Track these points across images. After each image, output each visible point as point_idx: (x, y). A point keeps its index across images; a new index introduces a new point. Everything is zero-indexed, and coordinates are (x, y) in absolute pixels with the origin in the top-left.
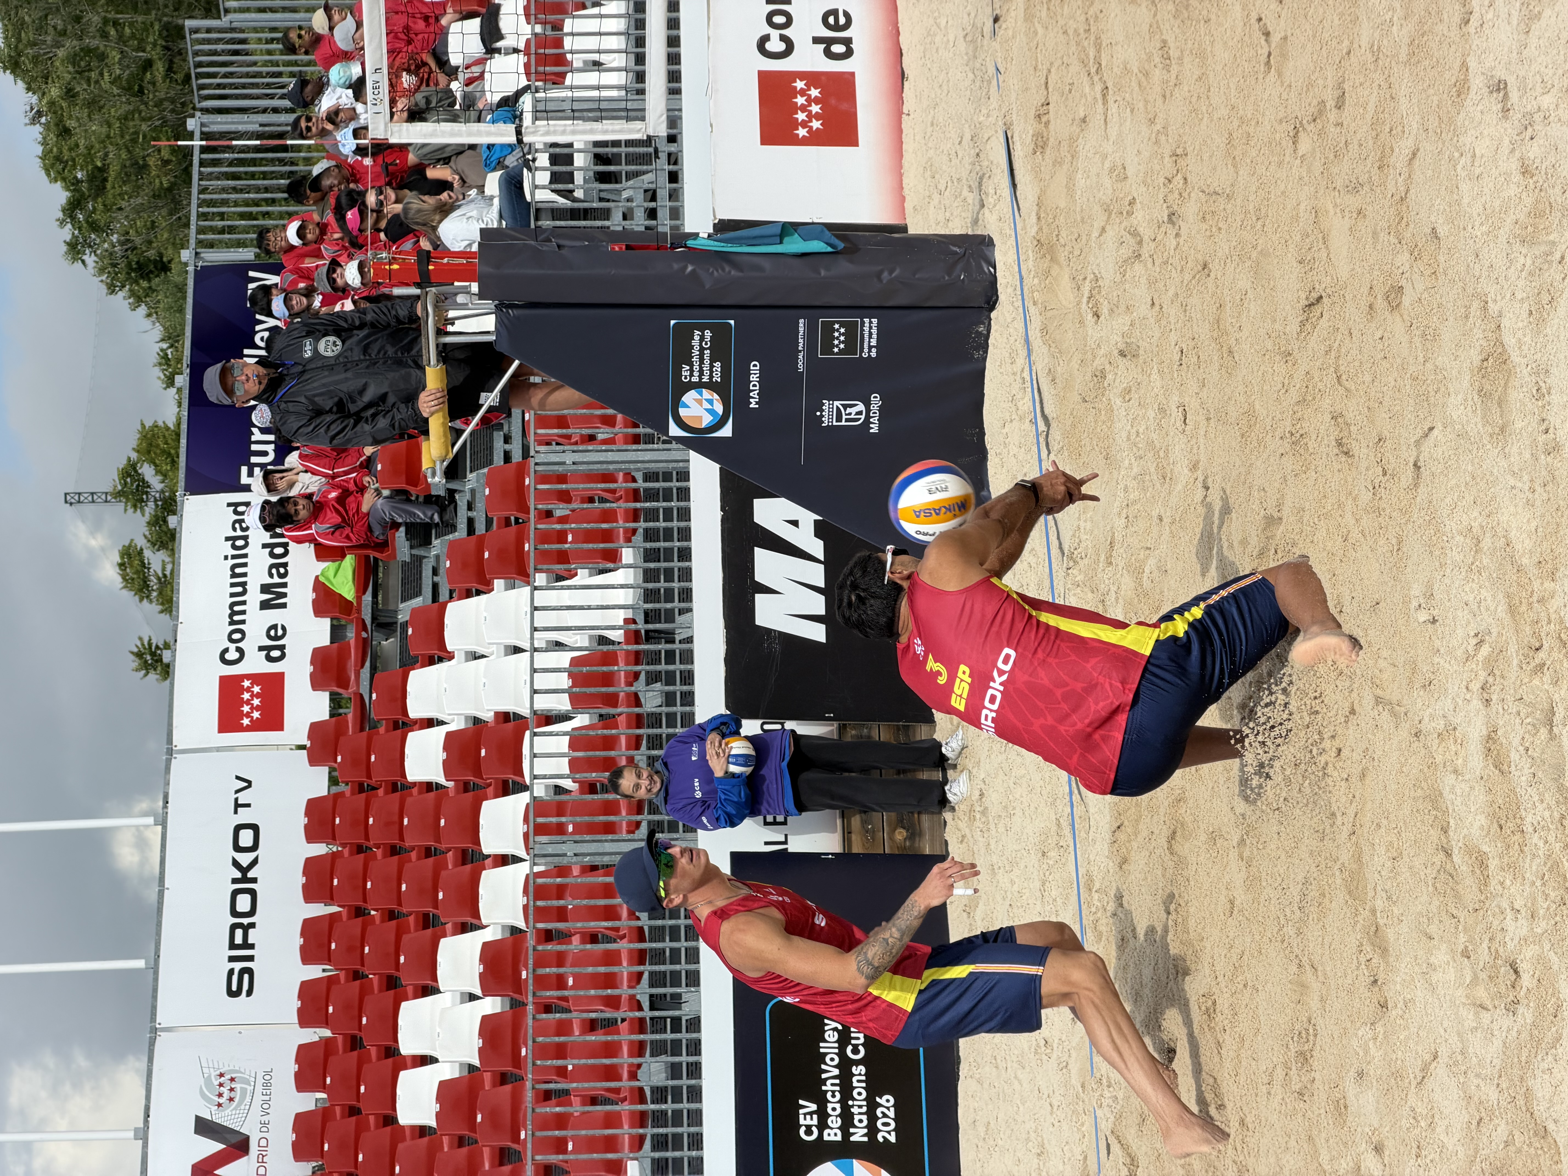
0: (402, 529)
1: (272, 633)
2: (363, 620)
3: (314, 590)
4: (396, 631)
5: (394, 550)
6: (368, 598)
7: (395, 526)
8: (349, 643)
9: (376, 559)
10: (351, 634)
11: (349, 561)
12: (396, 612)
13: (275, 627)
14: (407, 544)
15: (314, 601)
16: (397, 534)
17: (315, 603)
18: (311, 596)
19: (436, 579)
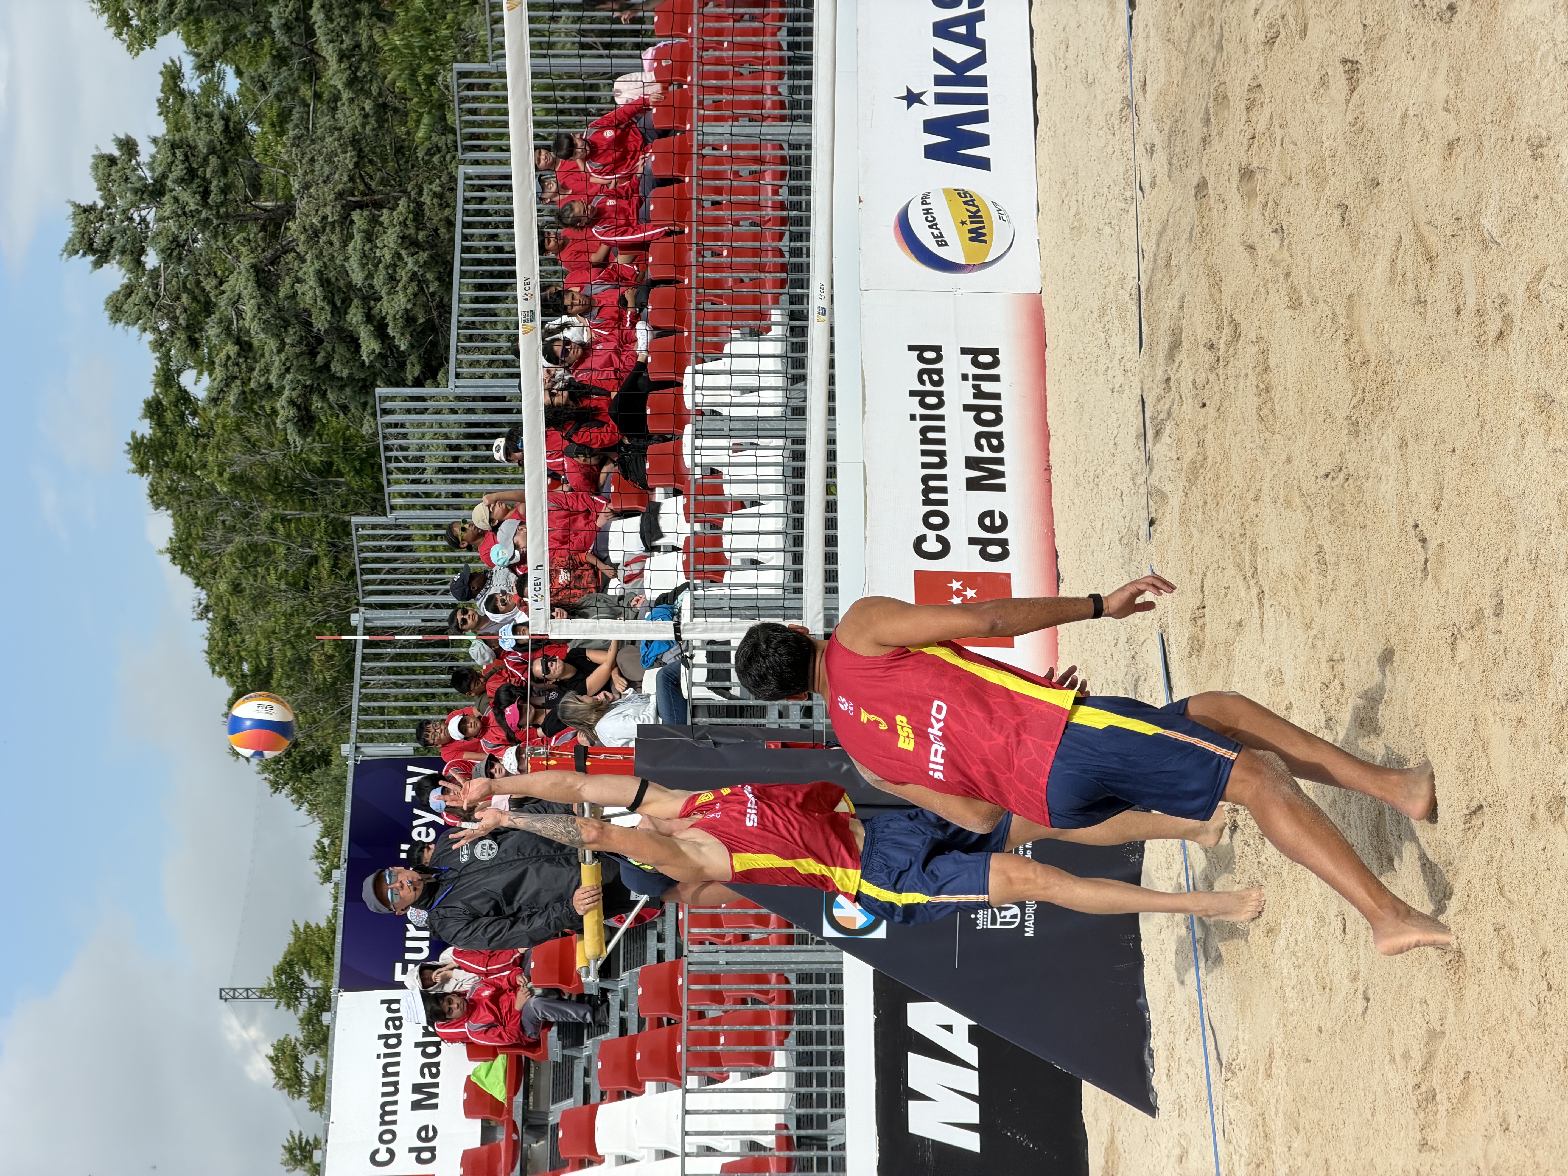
0: (554, 1029)
1: (423, 1134)
2: (514, 1122)
3: (466, 1090)
4: (546, 1133)
5: (546, 1050)
6: (519, 1098)
7: (548, 1025)
8: (499, 1146)
9: (527, 1059)
10: (501, 1136)
11: (501, 1061)
12: (546, 1114)
13: (425, 1128)
14: (559, 1044)
15: (465, 1102)
16: (549, 1034)
17: (466, 1103)
18: (462, 1096)
19: (587, 1080)
